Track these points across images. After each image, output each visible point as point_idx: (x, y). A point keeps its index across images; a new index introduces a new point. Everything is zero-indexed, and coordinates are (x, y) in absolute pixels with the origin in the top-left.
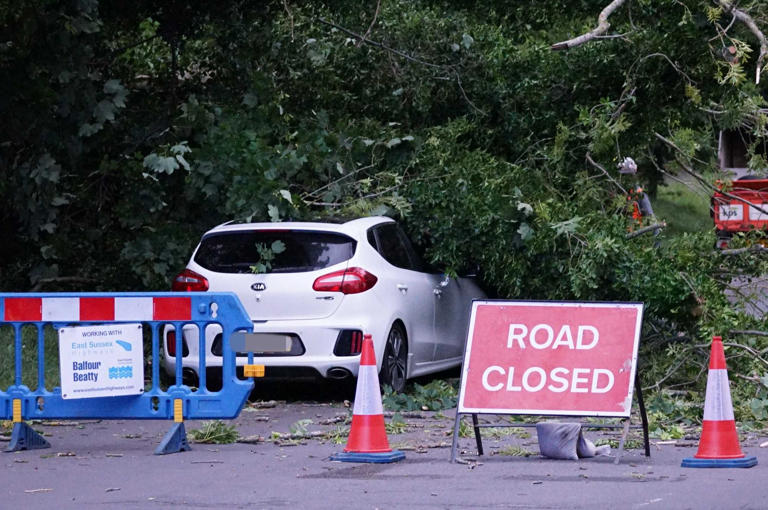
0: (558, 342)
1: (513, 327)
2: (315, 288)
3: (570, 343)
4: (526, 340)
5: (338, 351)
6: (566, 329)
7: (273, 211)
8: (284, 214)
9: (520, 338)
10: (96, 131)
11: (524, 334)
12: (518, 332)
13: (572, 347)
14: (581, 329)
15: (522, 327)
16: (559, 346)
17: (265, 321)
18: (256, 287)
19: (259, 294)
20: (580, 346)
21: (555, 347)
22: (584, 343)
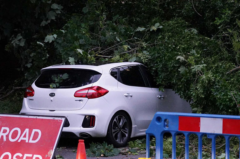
0: (22, 138)
1: (3, 128)
2: (75, 96)
3: (26, 139)
4: (7, 136)
5: (84, 125)
6: (27, 130)
7: (71, 60)
8: (76, 61)
9: (5, 135)
10: (47, 24)
11: (7, 133)
12: (5, 131)
13: (27, 141)
14: (34, 131)
15: (8, 129)
16: (22, 140)
17: (54, 110)
18: (52, 95)
19: (52, 98)
20: (31, 141)
21: (19, 141)
22: (33, 139)
